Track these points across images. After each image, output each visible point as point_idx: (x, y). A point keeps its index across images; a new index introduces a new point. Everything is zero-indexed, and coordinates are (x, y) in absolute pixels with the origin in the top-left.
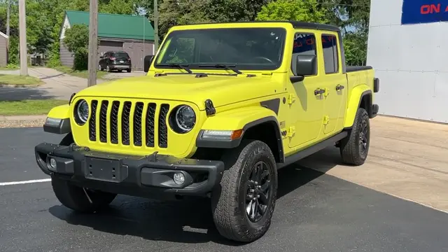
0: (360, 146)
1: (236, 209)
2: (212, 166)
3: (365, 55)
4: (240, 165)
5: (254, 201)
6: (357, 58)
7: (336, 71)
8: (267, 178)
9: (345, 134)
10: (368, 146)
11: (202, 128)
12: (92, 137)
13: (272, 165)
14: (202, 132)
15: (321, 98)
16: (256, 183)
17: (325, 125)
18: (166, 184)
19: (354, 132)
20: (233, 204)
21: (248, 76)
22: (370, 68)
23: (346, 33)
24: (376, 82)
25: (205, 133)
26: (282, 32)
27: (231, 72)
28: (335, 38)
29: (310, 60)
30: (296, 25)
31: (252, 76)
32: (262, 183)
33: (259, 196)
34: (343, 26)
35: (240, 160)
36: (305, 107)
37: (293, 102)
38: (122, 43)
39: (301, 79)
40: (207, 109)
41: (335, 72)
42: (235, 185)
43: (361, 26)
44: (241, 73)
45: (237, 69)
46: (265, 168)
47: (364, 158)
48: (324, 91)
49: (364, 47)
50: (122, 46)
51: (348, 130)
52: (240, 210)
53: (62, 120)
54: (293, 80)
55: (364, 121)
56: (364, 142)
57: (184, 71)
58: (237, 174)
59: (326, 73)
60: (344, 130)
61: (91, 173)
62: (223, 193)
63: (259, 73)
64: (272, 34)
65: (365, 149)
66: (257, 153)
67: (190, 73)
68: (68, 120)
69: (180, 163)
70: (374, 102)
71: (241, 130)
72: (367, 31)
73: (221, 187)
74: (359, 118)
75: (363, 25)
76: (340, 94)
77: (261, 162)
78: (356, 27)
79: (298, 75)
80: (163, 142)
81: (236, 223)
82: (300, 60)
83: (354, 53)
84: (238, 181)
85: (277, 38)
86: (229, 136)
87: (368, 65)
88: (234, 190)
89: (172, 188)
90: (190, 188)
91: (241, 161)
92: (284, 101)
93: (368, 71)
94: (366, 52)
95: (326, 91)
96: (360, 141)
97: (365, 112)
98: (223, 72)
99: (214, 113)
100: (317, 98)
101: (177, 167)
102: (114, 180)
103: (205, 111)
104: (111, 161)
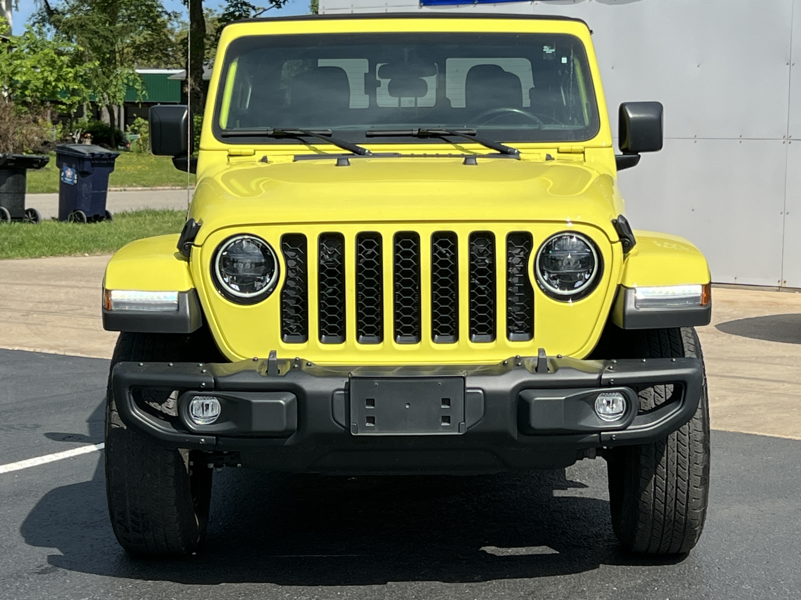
14: (629, 292)
18: (587, 424)
40: (622, 237)
61: (371, 420)
64: (548, 51)
69: (612, 370)
81: (699, 503)
85: (564, 60)
86: (698, 299)
90: (636, 428)
101: (614, 379)
102: (444, 430)
103: (620, 243)
104: (440, 382)
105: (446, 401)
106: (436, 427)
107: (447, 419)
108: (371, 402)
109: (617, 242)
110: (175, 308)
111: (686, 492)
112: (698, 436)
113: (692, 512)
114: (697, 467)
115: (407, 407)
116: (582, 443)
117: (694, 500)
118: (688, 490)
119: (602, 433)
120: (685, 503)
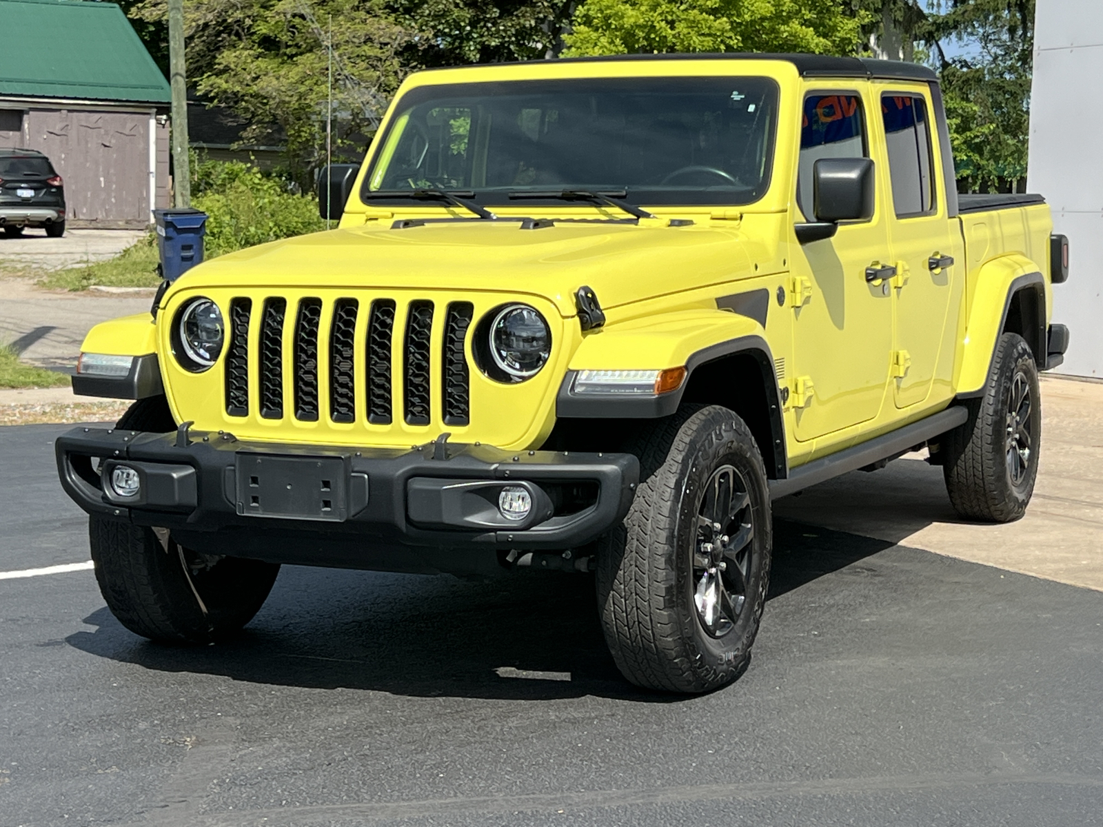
0: (1009, 458)
1: (669, 590)
2: (608, 468)
3: (1020, 153)
4: (676, 468)
5: (711, 577)
6: (991, 166)
7: (927, 209)
8: (742, 515)
9: (961, 415)
10: (1034, 456)
11: (572, 367)
12: (236, 404)
13: (757, 480)
14: (570, 374)
15: (883, 291)
16: (718, 525)
17: (899, 378)
18: (478, 519)
19: (988, 409)
20: (662, 574)
21: (673, 223)
22: (1037, 200)
23: (945, 65)
24: (1058, 247)
25: (582, 378)
26: (766, 91)
27: (617, 212)
28: (920, 102)
29: (853, 175)
30: (807, 69)
31: (682, 223)
32: (731, 529)
33: (723, 565)
34: (930, 38)
35: (676, 455)
36: (838, 317)
37: (807, 300)
38: (20, 114)
39: (829, 233)
40: (581, 312)
41: (923, 213)
42: (664, 522)
43: (1005, 37)
44: (647, 215)
45: (634, 204)
46: (739, 487)
47: (1021, 497)
48: (893, 271)
49: (1017, 126)
50: (18, 127)
51: (968, 403)
52: (680, 596)
53: (136, 359)
54: (805, 236)
55: (1019, 376)
56: (1022, 444)
57: (463, 211)
58: (669, 493)
59: (899, 216)
60: (957, 401)
61: (255, 499)
62: (633, 544)
63: (701, 216)
64: (736, 96)
65: (1027, 470)
66: (719, 436)
67: (485, 217)
68: (153, 359)
69: (516, 461)
70: (1054, 314)
71: (680, 370)
72: (1026, 57)
73: (625, 531)
74: (1003, 363)
75: (1012, 31)
76: (941, 281)
77: (728, 468)
78: (985, 39)
79: (819, 220)
80: (457, 409)
81: (668, 629)
82: (825, 175)
83: (978, 148)
84: (672, 511)
85: (752, 108)
86: (650, 386)
87: (1030, 190)
88: (663, 535)
89: (495, 530)
90: (543, 530)
91: (680, 458)
92: (781, 298)
93: (1030, 209)
94: (1025, 142)
95: (899, 271)
96: (1010, 442)
97: (1023, 345)
98: (590, 212)
99: (599, 325)
100: (873, 291)
101: (510, 471)
102: (323, 516)
103: (577, 319)
104: (319, 463)
105: (326, 484)
106: (317, 513)
107: (327, 504)
108: (255, 480)
109: (573, 317)
110: (127, 374)
111: (648, 614)
112: (659, 549)
113: (660, 639)
114: (659, 586)
115: (289, 487)
116: (477, 542)
117: (659, 625)
118: (650, 613)
119: (498, 532)
120: (650, 628)
